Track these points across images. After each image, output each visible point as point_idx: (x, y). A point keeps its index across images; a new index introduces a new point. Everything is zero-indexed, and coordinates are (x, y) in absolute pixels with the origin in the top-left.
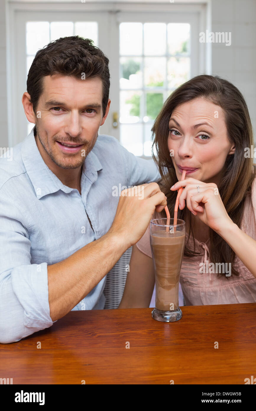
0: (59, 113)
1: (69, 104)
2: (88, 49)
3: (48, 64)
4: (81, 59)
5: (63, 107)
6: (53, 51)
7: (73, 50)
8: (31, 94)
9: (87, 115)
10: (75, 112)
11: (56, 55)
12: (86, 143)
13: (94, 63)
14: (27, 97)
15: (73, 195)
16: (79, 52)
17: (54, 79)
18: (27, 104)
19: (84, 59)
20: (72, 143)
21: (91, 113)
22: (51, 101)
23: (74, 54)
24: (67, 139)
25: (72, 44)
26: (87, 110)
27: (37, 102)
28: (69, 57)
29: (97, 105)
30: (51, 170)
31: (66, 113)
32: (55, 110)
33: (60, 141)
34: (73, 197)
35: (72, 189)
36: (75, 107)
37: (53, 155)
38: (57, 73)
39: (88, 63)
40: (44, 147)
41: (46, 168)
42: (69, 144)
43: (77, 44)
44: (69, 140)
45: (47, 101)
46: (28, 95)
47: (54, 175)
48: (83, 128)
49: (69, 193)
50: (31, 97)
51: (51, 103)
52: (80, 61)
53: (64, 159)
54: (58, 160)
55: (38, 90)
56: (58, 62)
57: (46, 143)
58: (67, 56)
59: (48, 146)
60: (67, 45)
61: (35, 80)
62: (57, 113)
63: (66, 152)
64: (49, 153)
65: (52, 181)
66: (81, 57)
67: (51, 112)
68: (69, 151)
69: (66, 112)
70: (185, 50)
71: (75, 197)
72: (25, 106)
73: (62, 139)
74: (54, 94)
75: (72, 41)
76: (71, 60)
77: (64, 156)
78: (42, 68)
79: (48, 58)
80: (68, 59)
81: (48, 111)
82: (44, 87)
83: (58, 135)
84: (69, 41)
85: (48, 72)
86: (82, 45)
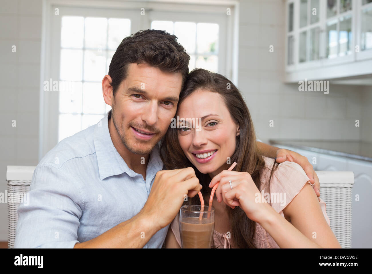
0: (139, 101)
1: (150, 93)
2: (175, 45)
3: (137, 53)
4: (170, 53)
5: (143, 95)
6: (142, 41)
7: (162, 44)
8: (113, 78)
9: (164, 106)
10: (155, 102)
11: (146, 45)
12: (159, 132)
13: (181, 60)
14: (108, 80)
15: (137, 181)
16: (168, 46)
17: (140, 67)
18: (106, 86)
19: (172, 54)
20: (147, 131)
21: (168, 105)
22: (134, 88)
23: (163, 48)
24: (143, 126)
25: (160, 37)
26: (165, 102)
27: (118, 86)
28: (158, 50)
29: (175, 99)
30: (118, 152)
31: (145, 102)
32: (135, 96)
33: (136, 127)
34: (136, 182)
35: (137, 174)
36: (156, 98)
37: (125, 139)
38: (144, 62)
39: (175, 58)
40: (117, 130)
41: (114, 150)
42: (143, 131)
43: (165, 38)
44: (144, 128)
45: (130, 87)
46: (109, 78)
47: (120, 158)
48: (158, 118)
49: (133, 176)
50: (113, 81)
51: (134, 90)
52: (168, 55)
53: (135, 144)
54: (129, 144)
55: (121, 75)
56: (148, 52)
57: (120, 126)
58: (156, 48)
59: (122, 130)
60: (156, 38)
61: (120, 66)
62: (137, 100)
63: (139, 138)
64: (121, 136)
65: (119, 163)
66: (169, 51)
67: (131, 98)
68: (142, 137)
69: (145, 100)
70: (212, 50)
71: (139, 182)
72: (104, 87)
73: (138, 125)
74: (138, 82)
75: (161, 35)
76: (160, 53)
77: (136, 142)
78: (129, 55)
79: (137, 47)
80: (157, 52)
81: (128, 96)
82: (128, 73)
83: (135, 121)
84: (157, 34)
85: (135, 60)
86: (170, 40)
